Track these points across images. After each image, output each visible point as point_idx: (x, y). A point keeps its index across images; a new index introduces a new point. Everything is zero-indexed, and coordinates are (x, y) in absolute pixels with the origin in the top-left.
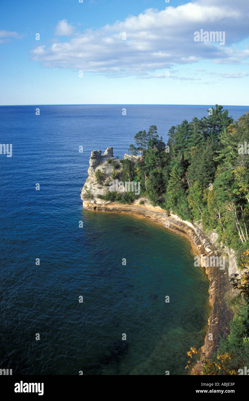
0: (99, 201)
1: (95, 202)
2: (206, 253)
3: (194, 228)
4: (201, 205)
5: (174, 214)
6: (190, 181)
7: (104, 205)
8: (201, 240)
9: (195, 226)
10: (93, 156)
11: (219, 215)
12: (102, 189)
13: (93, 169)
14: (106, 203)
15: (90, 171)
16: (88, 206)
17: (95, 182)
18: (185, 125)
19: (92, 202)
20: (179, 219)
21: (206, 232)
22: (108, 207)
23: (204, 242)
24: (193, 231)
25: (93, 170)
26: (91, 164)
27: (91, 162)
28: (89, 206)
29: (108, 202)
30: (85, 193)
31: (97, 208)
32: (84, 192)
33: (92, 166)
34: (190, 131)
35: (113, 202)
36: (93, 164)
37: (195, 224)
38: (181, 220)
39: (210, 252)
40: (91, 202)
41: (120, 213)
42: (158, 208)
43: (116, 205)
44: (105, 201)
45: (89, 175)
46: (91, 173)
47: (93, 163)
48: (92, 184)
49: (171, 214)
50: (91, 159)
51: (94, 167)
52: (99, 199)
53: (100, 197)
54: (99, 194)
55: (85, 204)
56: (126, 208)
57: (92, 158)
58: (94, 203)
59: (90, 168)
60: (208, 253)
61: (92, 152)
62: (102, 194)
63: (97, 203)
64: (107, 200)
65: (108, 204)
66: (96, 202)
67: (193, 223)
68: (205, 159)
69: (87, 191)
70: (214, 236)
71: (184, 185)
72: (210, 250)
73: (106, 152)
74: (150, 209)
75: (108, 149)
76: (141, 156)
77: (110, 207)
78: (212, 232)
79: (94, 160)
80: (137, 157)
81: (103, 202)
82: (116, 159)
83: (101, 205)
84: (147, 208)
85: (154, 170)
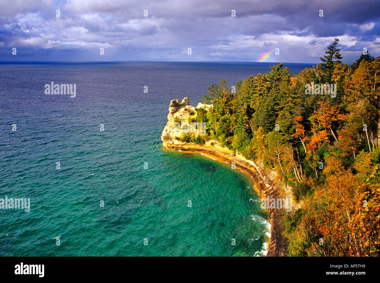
0: (176, 142)
1: (173, 144)
2: (266, 188)
3: (256, 167)
4: (263, 147)
5: (239, 154)
6: (253, 127)
7: (180, 145)
8: (262, 177)
9: (257, 165)
10: (173, 104)
11: (278, 156)
14: (182, 144)
15: (169, 116)
18: (250, 79)
19: (171, 142)
20: (244, 159)
21: (266, 170)
22: (183, 147)
23: (264, 179)
24: (255, 169)
26: (170, 111)
27: (171, 109)
28: (168, 146)
31: (174, 148)
32: (164, 134)
33: (171, 113)
34: (254, 84)
35: (188, 143)
37: (257, 163)
38: (245, 160)
39: (269, 187)
41: (194, 153)
42: (226, 149)
43: (192, 145)
45: (169, 120)
46: (170, 118)
47: (172, 111)
48: (171, 128)
49: (236, 154)
50: (170, 107)
51: (173, 113)
53: (178, 139)
54: (177, 136)
55: (165, 144)
56: (199, 148)
57: (171, 106)
59: (170, 114)
60: (267, 188)
61: (171, 101)
62: (179, 136)
64: (183, 141)
65: (184, 144)
67: (255, 163)
68: (267, 109)
69: (166, 133)
70: (274, 174)
71: (248, 130)
73: (183, 101)
74: (219, 149)
75: (185, 99)
76: (212, 105)
77: (186, 147)
78: (271, 170)
79: (173, 108)
80: (209, 106)
81: (180, 143)
82: (191, 107)
83: (177, 145)
84: (217, 148)
85: (223, 117)
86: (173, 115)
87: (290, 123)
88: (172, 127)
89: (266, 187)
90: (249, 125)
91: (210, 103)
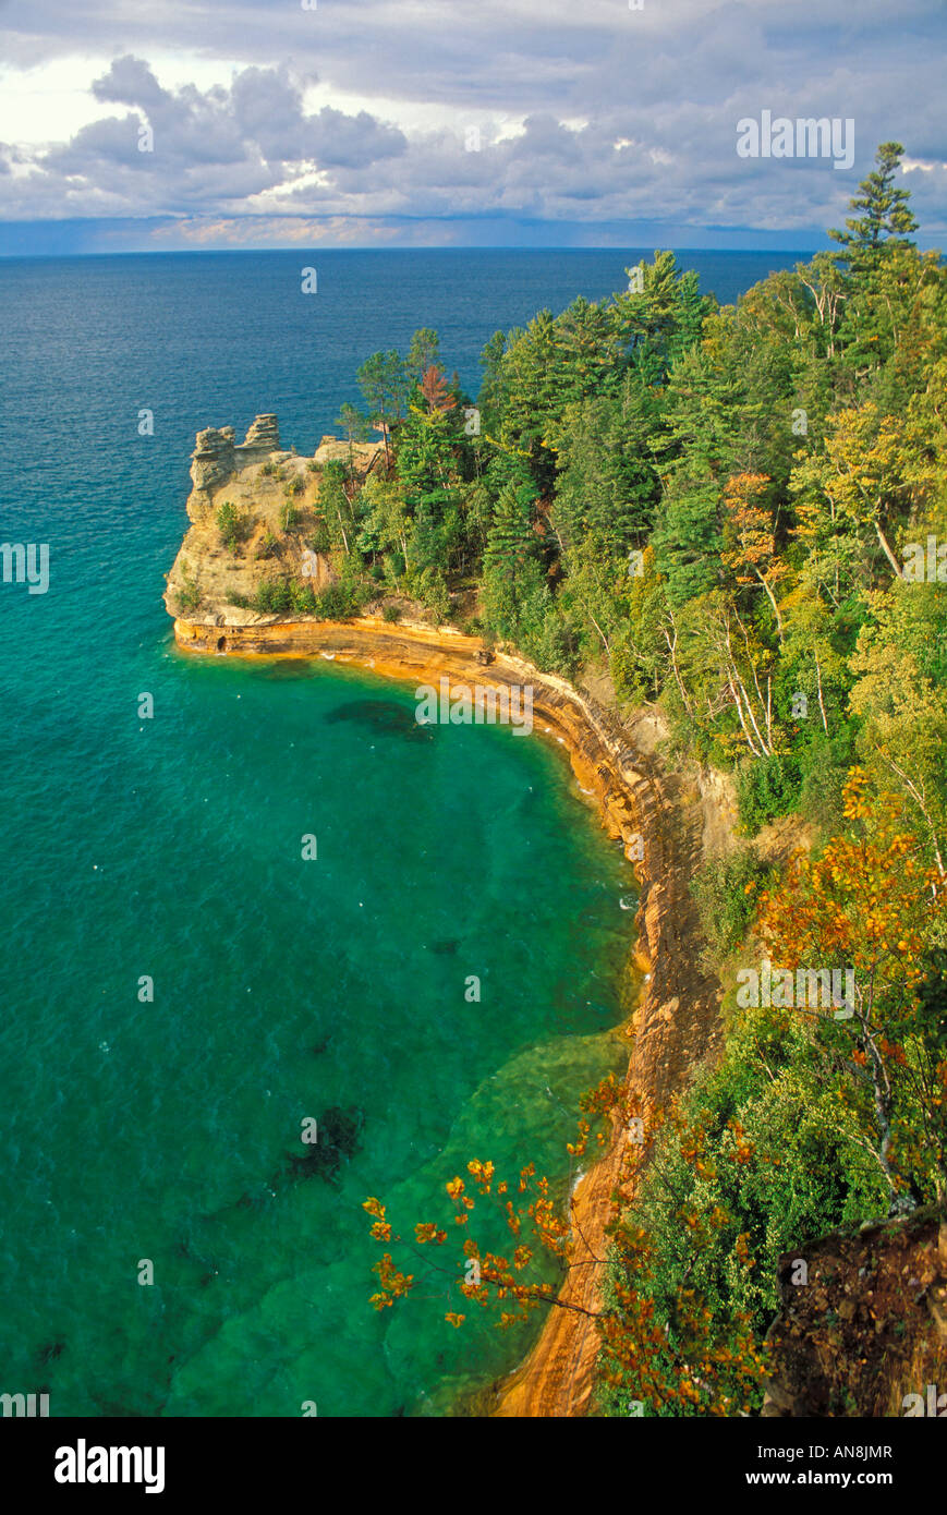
0: (234, 617)
1: (220, 622)
2: (626, 789)
3: (580, 701)
5: (508, 652)
6: (564, 530)
7: (253, 630)
8: (607, 743)
9: (585, 694)
10: (206, 449)
11: (671, 648)
12: (242, 571)
13: (205, 498)
14: (260, 622)
15: (195, 506)
16: (195, 637)
17: (214, 548)
18: (542, 326)
19: (209, 620)
20: (529, 670)
21: (624, 713)
22: (267, 635)
23: (615, 751)
24: (578, 710)
25: (208, 502)
26: (198, 484)
27: (198, 472)
28: (198, 635)
29: (267, 619)
30: (179, 589)
31: (228, 644)
32: (175, 584)
33: (203, 489)
34: (560, 346)
35: (287, 617)
36: (205, 481)
37: (584, 684)
38: (536, 675)
39: (637, 784)
40: (206, 620)
41: (314, 657)
42: (449, 633)
43: (305, 627)
44: (257, 616)
45: (193, 520)
46: (199, 513)
47: (206, 478)
48: (205, 556)
49: (497, 654)
50: (195, 463)
51: (209, 489)
52: (235, 609)
53: (239, 601)
54: (235, 590)
55: (183, 629)
56: (336, 635)
57: (201, 458)
58: (217, 625)
59: (195, 494)
60: (631, 788)
62: (243, 591)
63: (226, 623)
64: (263, 611)
65: (270, 625)
66: (223, 621)
67: (575, 684)
68: (620, 451)
69: (186, 579)
70: (655, 728)
71: (541, 546)
72: (639, 778)
73: (252, 435)
74: (422, 636)
75: (259, 422)
76: (382, 445)
77: (276, 635)
78: (643, 712)
79: (209, 466)
80: (371, 449)
81: (251, 618)
82: (289, 457)
83: (240, 630)
84: (412, 634)
85: (434, 494)
86: (211, 496)
87: (711, 507)
88: (211, 552)
89: (626, 784)
90: (545, 524)
91: (373, 437)
